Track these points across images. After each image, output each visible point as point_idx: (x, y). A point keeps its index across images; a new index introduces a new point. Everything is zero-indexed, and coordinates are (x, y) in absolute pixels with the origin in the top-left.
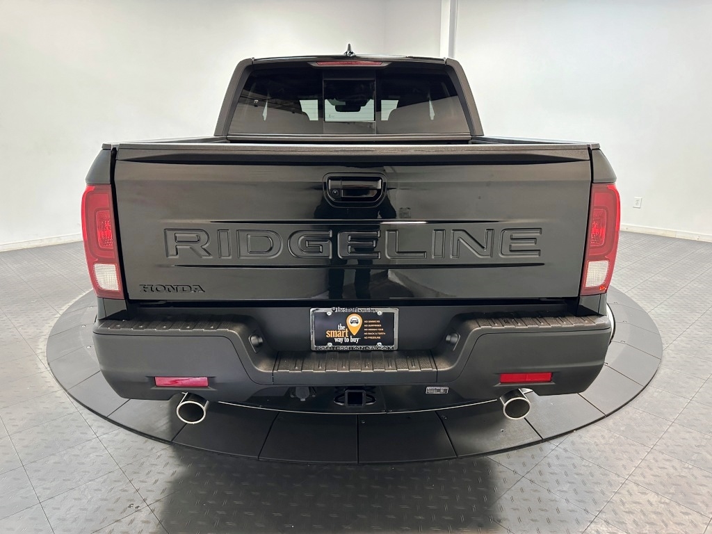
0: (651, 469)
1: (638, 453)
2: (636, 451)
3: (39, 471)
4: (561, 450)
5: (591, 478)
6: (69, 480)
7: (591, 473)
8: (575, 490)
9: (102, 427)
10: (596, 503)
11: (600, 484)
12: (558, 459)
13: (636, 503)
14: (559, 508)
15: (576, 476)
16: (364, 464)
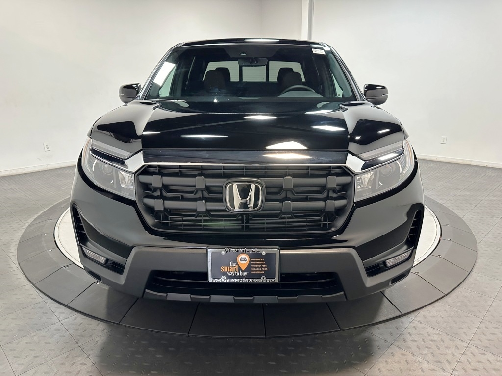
0: (485, 335)
1: (474, 323)
2: (471, 321)
3: (14, 350)
4: (417, 322)
5: (442, 343)
6: (38, 357)
7: (441, 339)
8: (432, 353)
9: (63, 313)
10: (449, 363)
11: (449, 348)
12: (416, 329)
13: (479, 362)
14: (423, 367)
15: (431, 342)
16: (270, 338)
